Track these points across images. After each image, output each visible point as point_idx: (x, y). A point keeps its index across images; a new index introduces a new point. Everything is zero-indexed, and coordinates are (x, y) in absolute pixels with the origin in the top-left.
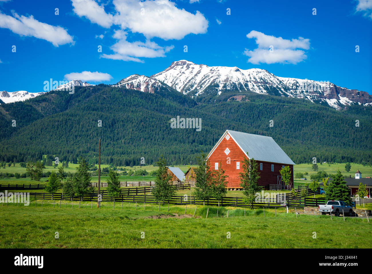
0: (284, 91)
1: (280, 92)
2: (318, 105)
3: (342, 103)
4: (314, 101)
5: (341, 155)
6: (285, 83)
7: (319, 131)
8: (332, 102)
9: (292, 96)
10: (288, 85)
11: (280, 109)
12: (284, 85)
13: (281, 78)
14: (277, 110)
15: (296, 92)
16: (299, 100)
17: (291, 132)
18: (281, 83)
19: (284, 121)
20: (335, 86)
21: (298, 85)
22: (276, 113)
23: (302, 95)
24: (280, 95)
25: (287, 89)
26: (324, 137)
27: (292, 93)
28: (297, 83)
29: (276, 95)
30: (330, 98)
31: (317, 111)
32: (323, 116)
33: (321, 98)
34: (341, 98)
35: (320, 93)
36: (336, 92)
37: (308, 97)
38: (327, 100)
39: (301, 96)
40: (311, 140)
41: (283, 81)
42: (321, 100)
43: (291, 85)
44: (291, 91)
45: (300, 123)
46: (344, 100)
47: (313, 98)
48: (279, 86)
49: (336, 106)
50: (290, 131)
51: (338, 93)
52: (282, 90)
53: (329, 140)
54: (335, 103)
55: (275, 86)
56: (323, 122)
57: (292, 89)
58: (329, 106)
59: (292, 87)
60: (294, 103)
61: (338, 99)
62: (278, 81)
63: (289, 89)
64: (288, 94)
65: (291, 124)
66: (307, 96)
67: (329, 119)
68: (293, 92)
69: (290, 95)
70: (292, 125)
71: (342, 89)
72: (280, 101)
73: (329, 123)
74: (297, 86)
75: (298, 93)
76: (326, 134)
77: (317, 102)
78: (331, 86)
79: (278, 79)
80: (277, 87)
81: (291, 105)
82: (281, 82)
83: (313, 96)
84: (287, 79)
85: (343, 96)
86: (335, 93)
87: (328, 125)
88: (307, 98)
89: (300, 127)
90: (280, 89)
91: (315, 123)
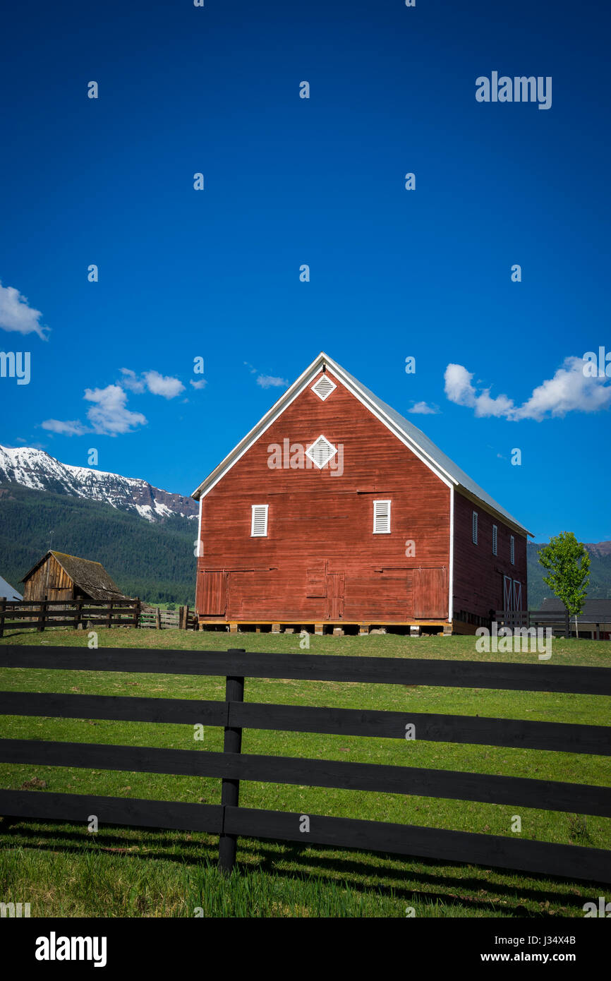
0: (72, 488)
1: (66, 488)
2: (126, 514)
3: (158, 512)
4: (117, 505)
5: (157, 591)
6: (74, 475)
7: (125, 552)
8: (143, 510)
9: (84, 496)
10: (79, 479)
11: (64, 514)
12: (73, 478)
13: (68, 467)
14: (60, 517)
15: (91, 490)
16: (94, 502)
17: (81, 552)
18: (69, 475)
19: (71, 535)
20: (149, 486)
21: (94, 479)
22: (59, 522)
23: (100, 496)
24: (65, 493)
25: (77, 484)
26: (132, 563)
27: (84, 492)
28: (94, 476)
29: (59, 493)
30: (141, 504)
31: (123, 522)
32: (131, 531)
33: (129, 502)
34: (157, 504)
35: (127, 495)
36: (150, 495)
37: (110, 499)
38: (138, 507)
39: (98, 498)
40: (111, 567)
41: (71, 471)
42: (127, 506)
43: (84, 479)
44: (84, 488)
45: (97, 540)
46: (160, 508)
47: (116, 502)
48: (65, 480)
49: (149, 517)
50: (79, 551)
51: (153, 496)
52: (70, 485)
53: (139, 567)
54: (148, 512)
55: (59, 479)
56: (131, 540)
57: (85, 485)
58: (139, 516)
59: (86, 482)
60: (88, 507)
61: (153, 506)
62: (63, 471)
63: (81, 486)
64: (79, 493)
65: (81, 539)
66: (108, 498)
67: (139, 535)
68: (87, 490)
69: (82, 494)
70: (83, 542)
71: (159, 491)
72: (65, 502)
73: (139, 541)
74: (93, 482)
75: (94, 492)
76: (134, 557)
77: (122, 508)
78: (144, 486)
79: (64, 468)
80: (62, 479)
81: (83, 509)
82: (67, 472)
83: (116, 498)
84: (78, 469)
85: (160, 502)
86: (149, 497)
87: (138, 545)
88: (107, 501)
89: (95, 546)
90: (66, 483)
91: (120, 541)
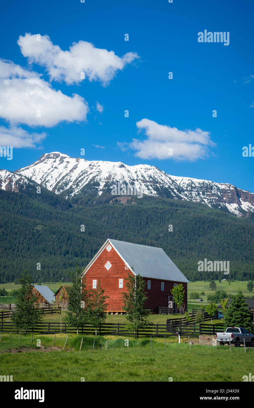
0: (177, 193)
1: (172, 194)
2: (217, 211)
3: (244, 208)
4: (212, 205)
5: (242, 271)
6: (178, 183)
7: (218, 241)
8: (232, 207)
9: (186, 198)
10: (182, 186)
11: (172, 213)
12: (178, 186)
13: (173, 177)
14: (169, 216)
15: (191, 194)
16: (195, 203)
17: (185, 242)
18: (174, 183)
19: (177, 229)
20: (236, 188)
21: (193, 185)
22: (168, 219)
23: (198, 198)
24: (172, 197)
25: (181, 190)
26: (224, 250)
27: (186, 196)
28: (193, 183)
29: (168, 197)
30: (230, 203)
31: (216, 218)
32: (222, 224)
33: (220, 202)
34: (242, 202)
35: (219, 196)
36: (237, 195)
37: (206, 200)
38: (227, 205)
39: (196, 199)
40: (208, 253)
41: (176, 180)
42: (219, 205)
43: (186, 186)
44: (186, 192)
45: (196, 232)
46: (245, 205)
47: (210, 202)
48: (172, 187)
49: (237, 212)
50: (183, 241)
51: (239, 196)
52: (175, 191)
53: (229, 253)
54: (235, 209)
55: (167, 186)
56: (222, 231)
57: (187, 190)
58: (229, 212)
59: (187, 188)
60: (189, 207)
61: (240, 204)
62: (170, 181)
63: (183, 191)
64: (182, 196)
65: (185, 232)
66: (204, 200)
67: (229, 227)
68: (188, 194)
69: (185, 197)
70: (186, 234)
71: (243, 192)
72: (172, 204)
73: (229, 232)
74: (192, 187)
75: (194, 195)
76: (226, 245)
77: (215, 206)
78: (231, 189)
79: (170, 178)
80: (169, 187)
81: (186, 209)
82: (173, 181)
83: (210, 199)
84: (180, 178)
85: (245, 200)
86: (236, 197)
87: (227, 235)
89: (196, 237)
90: (172, 190)
91: (214, 232)
